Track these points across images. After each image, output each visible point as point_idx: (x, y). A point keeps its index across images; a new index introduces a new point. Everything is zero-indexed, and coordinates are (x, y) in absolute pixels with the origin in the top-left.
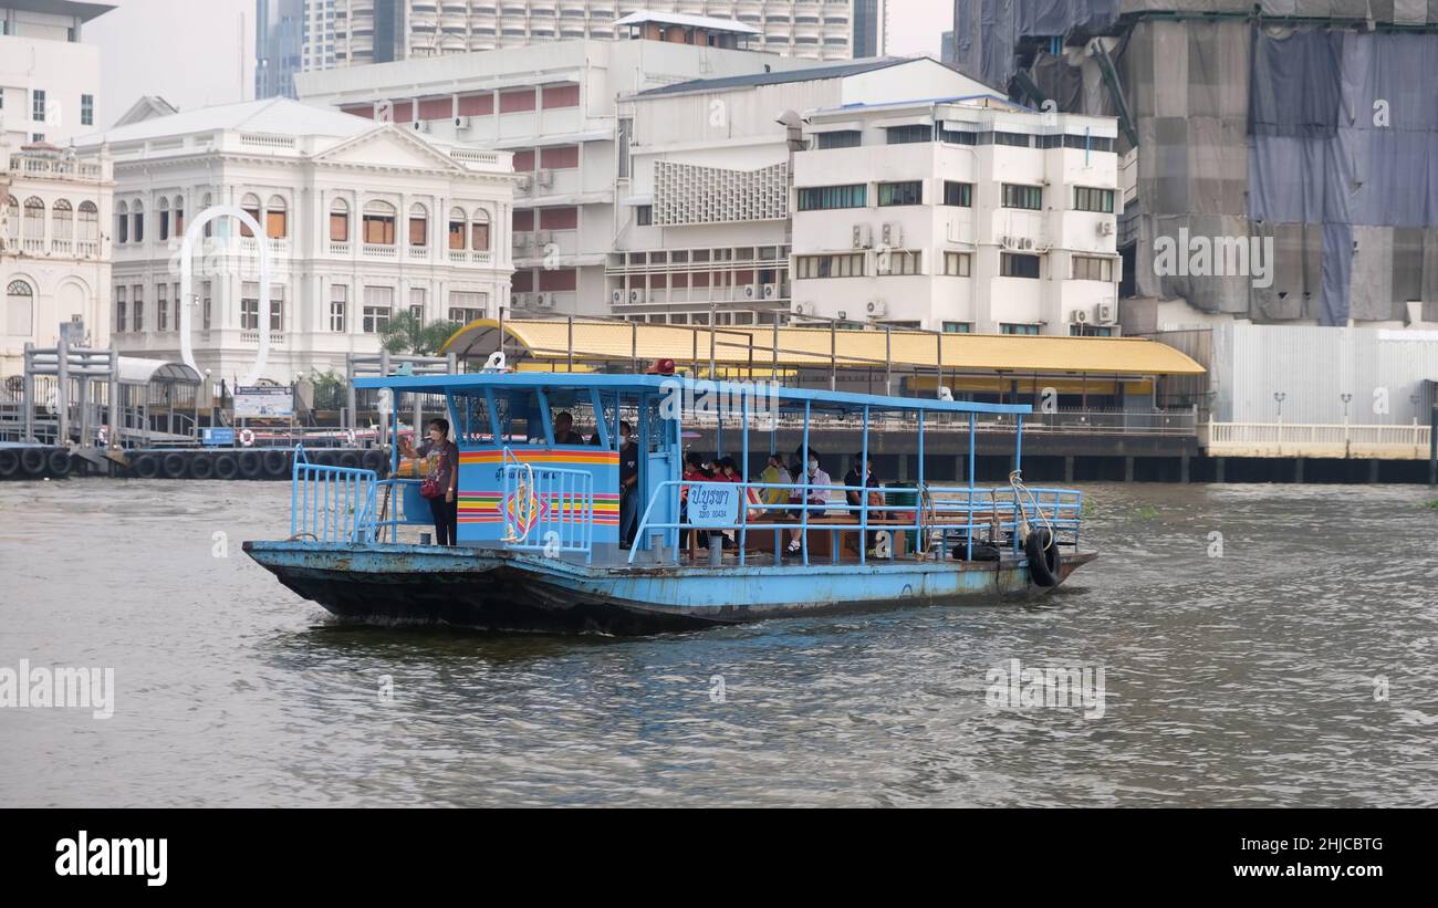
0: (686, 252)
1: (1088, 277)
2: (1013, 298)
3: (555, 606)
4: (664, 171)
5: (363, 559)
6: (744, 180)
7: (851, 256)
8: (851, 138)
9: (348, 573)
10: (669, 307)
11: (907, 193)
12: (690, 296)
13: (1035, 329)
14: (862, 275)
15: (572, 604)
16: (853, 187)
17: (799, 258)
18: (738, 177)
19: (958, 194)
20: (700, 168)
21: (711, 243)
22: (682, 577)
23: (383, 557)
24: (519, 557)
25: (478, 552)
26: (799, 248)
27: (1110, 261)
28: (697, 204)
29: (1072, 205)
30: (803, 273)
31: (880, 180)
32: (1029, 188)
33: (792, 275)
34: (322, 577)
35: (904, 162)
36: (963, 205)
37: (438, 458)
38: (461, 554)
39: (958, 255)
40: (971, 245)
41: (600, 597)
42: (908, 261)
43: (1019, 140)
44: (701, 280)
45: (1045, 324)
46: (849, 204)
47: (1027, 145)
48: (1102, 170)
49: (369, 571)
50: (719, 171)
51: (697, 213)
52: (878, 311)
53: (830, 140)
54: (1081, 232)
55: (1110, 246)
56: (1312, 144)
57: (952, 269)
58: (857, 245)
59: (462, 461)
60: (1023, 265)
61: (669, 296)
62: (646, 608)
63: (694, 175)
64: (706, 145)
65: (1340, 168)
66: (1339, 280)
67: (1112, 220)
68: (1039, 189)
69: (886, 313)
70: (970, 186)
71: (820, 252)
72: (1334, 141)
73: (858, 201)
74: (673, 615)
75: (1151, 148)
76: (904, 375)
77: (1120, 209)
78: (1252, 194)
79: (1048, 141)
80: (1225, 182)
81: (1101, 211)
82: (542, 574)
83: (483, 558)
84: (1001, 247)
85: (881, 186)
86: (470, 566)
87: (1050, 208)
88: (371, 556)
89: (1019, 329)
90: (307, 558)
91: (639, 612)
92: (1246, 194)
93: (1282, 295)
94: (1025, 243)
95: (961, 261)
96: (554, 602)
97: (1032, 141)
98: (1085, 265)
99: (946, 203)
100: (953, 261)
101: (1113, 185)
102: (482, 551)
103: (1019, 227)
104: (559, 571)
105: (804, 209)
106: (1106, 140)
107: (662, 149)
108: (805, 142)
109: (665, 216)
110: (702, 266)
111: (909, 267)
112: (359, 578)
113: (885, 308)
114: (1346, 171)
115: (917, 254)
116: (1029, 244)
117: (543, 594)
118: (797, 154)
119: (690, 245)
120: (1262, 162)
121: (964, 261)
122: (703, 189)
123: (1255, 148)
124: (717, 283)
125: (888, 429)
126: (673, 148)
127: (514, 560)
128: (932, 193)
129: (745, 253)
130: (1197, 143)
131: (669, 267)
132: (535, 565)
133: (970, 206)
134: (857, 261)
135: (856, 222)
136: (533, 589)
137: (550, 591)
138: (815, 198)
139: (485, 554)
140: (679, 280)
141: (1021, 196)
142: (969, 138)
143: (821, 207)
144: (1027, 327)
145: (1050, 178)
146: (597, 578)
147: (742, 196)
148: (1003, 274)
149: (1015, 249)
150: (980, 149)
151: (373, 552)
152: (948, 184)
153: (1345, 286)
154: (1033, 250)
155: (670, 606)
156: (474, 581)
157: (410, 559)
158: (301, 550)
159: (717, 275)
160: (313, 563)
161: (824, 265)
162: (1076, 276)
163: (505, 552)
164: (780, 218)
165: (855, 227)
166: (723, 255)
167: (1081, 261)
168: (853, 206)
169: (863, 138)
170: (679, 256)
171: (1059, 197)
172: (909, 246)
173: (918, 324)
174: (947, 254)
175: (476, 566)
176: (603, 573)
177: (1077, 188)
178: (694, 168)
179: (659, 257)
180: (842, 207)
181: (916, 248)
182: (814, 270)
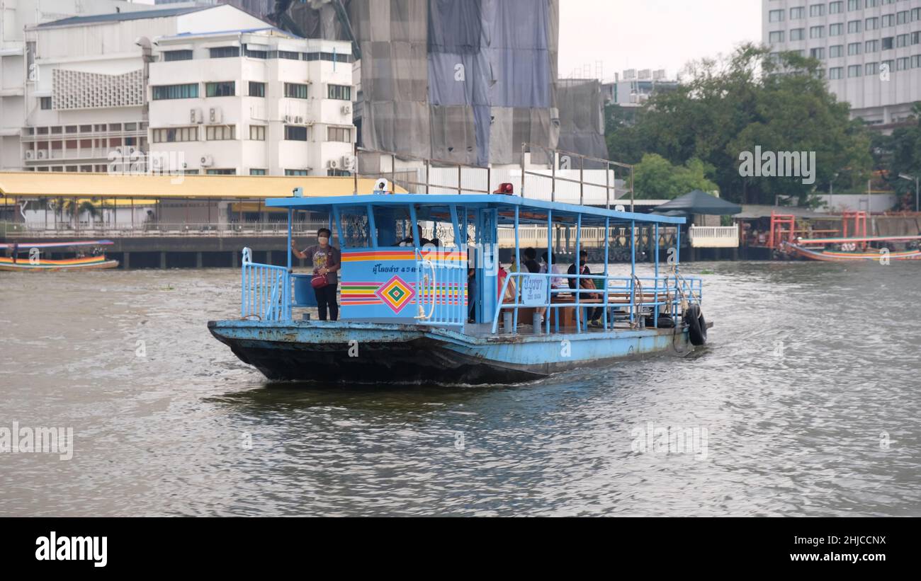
0: (76, 127)
1: (336, 140)
2: (292, 154)
3: (449, 366)
4: (59, 75)
5: (307, 333)
6: (114, 81)
7: (189, 128)
8: (187, 55)
9: (294, 344)
10: (64, 162)
11: (225, 89)
12: (79, 154)
13: (305, 172)
14: (197, 140)
15: (460, 365)
16: (189, 85)
17: (154, 130)
18: (110, 79)
19: (257, 89)
20: (84, 74)
21: (92, 121)
22: (526, 343)
23: (323, 332)
24: (434, 330)
25: (403, 327)
26: (154, 123)
27: (349, 130)
28: (82, 95)
29: (327, 96)
30: (157, 139)
31: (207, 80)
32: (300, 85)
33: (150, 140)
34: (269, 347)
35: (222, 70)
36: (260, 96)
37: (326, 258)
38: (389, 328)
39: (258, 127)
40: (266, 121)
41: (479, 358)
42: (225, 131)
43: (293, 55)
44: (86, 144)
45: (311, 169)
46: (187, 96)
47: (297, 59)
48: (345, 74)
49: (312, 342)
50: (97, 75)
51: (82, 101)
52: (208, 163)
53: (171, 56)
54: (332, 112)
55: (348, 120)
56: (466, 57)
57: (254, 136)
58: (193, 122)
59: (344, 260)
60: (297, 133)
61: (65, 154)
62: (504, 366)
63: (80, 78)
64: (86, 58)
65: (482, 72)
66: (482, 141)
67: (349, 104)
68: (306, 86)
69: (213, 164)
70: (263, 84)
71: (169, 126)
72: (479, 56)
73: (193, 94)
74: (516, 371)
75: (369, 61)
76: (229, 202)
77: (354, 97)
78: (431, 89)
79: (310, 57)
80: (414, 83)
81: (343, 99)
82: (447, 343)
83: (406, 331)
84: (284, 122)
85: (208, 85)
86: (395, 337)
87: (313, 98)
88: (313, 331)
89: (296, 173)
90: (261, 333)
91: (499, 369)
92: (428, 88)
93: (450, 149)
94: (298, 119)
95: (260, 131)
96: (449, 363)
97: (301, 56)
98: (335, 133)
99: (250, 95)
100: (254, 131)
101: (350, 83)
102: (406, 326)
103: (294, 109)
104: (458, 340)
105: (157, 99)
106: (345, 56)
107: (58, 61)
108: (154, 57)
109: (61, 103)
110: (87, 135)
111: (227, 135)
112: (301, 347)
113: (213, 160)
114: (486, 74)
115: (232, 127)
116: (301, 120)
117: (442, 356)
118: (151, 65)
119: (78, 122)
120: (437, 68)
121: (261, 131)
122: (86, 86)
123: (432, 60)
124: (97, 146)
125: (225, 236)
126: (65, 60)
127: (430, 333)
128: (241, 89)
129: (116, 127)
130: (396, 58)
131: (64, 136)
132: (443, 336)
133: (264, 96)
134: (193, 131)
135: (193, 107)
136: (437, 354)
137: (447, 355)
138: (163, 92)
139: (408, 328)
140: (71, 144)
141: (295, 90)
142: (262, 54)
143: (168, 98)
144: (300, 172)
145: (313, 79)
146: (480, 345)
147: (112, 91)
148: (286, 139)
149: (293, 123)
150: (270, 62)
151: (316, 328)
152: (251, 83)
153: (486, 144)
154: (303, 124)
155: (517, 365)
156: (394, 348)
157: (346, 333)
158: (257, 327)
159: (97, 141)
160: (265, 337)
161: (172, 134)
162: (329, 140)
163: (424, 327)
164: (139, 105)
165: (192, 111)
166: (100, 129)
167: (332, 130)
168: (189, 97)
169: (194, 54)
170: (71, 129)
171: (319, 91)
172: (227, 122)
173: (234, 170)
174: (251, 126)
175: (400, 337)
176: (484, 341)
177: (329, 85)
178: (79, 73)
179: (57, 130)
180: (182, 98)
181: (231, 123)
182: (164, 137)
